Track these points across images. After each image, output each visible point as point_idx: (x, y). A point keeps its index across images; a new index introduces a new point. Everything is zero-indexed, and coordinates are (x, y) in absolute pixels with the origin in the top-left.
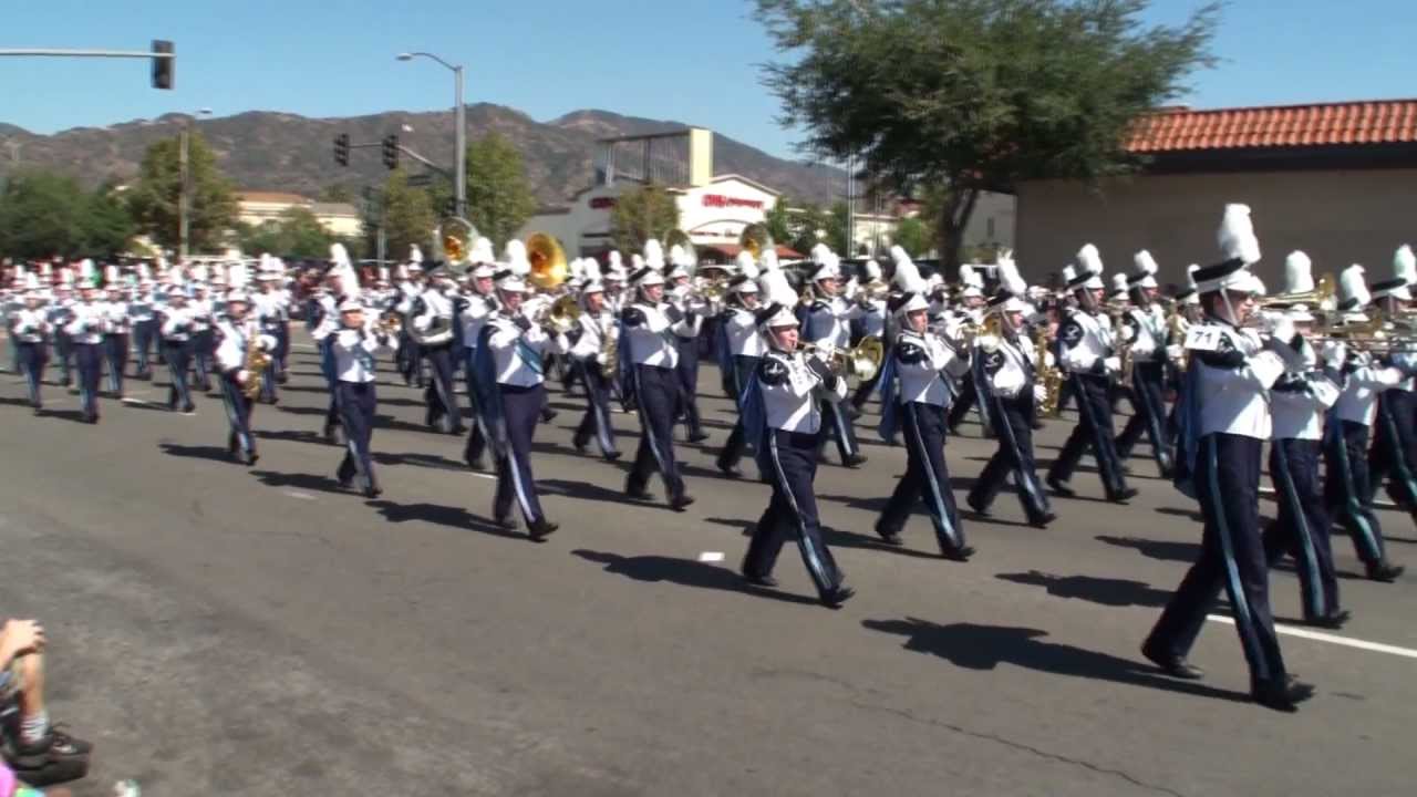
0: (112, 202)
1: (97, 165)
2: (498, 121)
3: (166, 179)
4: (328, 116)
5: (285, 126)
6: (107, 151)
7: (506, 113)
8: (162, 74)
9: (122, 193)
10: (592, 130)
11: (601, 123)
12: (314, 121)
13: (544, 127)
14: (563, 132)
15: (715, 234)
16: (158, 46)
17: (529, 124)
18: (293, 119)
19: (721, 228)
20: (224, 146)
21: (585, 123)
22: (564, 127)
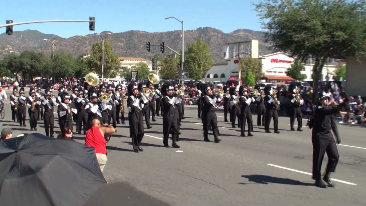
0: (82, 61)
1: (82, 48)
2: (212, 33)
3: (98, 55)
4: (156, 32)
5: (141, 35)
6: (85, 43)
7: (215, 30)
8: (92, 26)
9: (85, 59)
10: (243, 36)
11: (246, 33)
12: (151, 34)
13: (227, 35)
14: (233, 37)
15: (275, 72)
16: (91, 19)
17: (223, 34)
18: (144, 33)
19: (278, 70)
20: (122, 42)
21: (241, 33)
22: (234, 35)
